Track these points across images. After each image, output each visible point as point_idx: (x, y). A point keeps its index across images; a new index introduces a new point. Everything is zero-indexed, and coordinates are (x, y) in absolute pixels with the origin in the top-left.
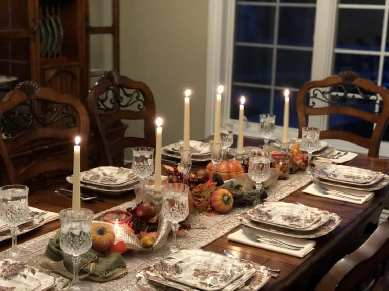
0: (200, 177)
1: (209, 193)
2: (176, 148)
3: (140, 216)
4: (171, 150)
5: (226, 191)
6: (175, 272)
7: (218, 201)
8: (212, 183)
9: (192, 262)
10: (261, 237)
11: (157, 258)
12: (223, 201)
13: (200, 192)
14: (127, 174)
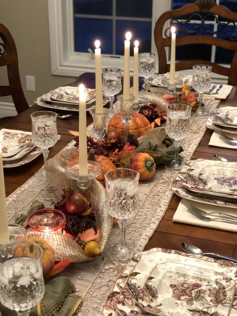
0: (114, 141)
1: (128, 160)
2: (55, 97)
3: (72, 212)
4: (49, 100)
5: (146, 155)
6: (151, 297)
7: (142, 168)
8: (130, 148)
9: (162, 275)
10: (208, 212)
11: (107, 267)
12: (146, 168)
13: (119, 160)
14: (16, 138)
